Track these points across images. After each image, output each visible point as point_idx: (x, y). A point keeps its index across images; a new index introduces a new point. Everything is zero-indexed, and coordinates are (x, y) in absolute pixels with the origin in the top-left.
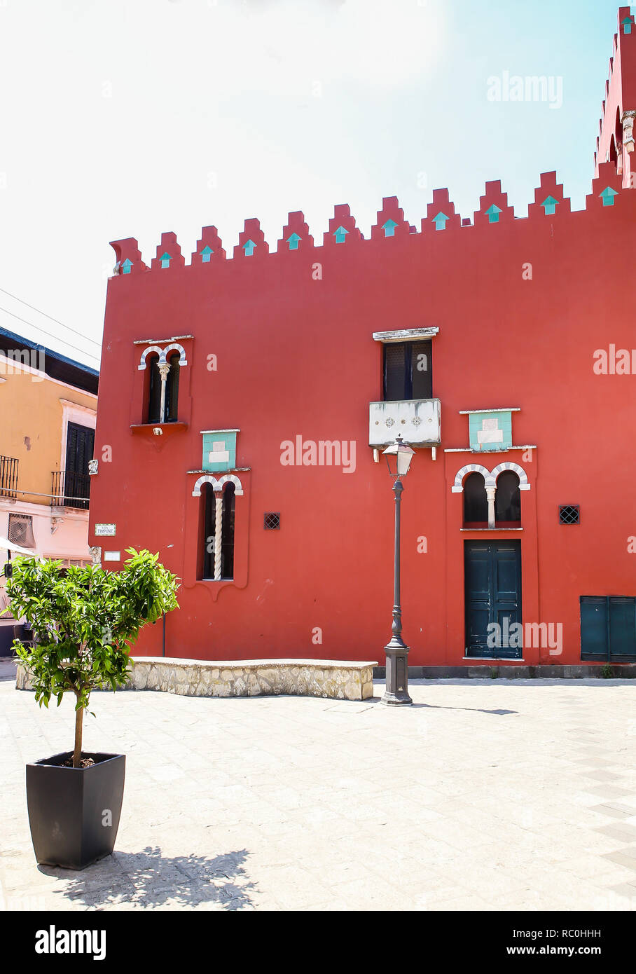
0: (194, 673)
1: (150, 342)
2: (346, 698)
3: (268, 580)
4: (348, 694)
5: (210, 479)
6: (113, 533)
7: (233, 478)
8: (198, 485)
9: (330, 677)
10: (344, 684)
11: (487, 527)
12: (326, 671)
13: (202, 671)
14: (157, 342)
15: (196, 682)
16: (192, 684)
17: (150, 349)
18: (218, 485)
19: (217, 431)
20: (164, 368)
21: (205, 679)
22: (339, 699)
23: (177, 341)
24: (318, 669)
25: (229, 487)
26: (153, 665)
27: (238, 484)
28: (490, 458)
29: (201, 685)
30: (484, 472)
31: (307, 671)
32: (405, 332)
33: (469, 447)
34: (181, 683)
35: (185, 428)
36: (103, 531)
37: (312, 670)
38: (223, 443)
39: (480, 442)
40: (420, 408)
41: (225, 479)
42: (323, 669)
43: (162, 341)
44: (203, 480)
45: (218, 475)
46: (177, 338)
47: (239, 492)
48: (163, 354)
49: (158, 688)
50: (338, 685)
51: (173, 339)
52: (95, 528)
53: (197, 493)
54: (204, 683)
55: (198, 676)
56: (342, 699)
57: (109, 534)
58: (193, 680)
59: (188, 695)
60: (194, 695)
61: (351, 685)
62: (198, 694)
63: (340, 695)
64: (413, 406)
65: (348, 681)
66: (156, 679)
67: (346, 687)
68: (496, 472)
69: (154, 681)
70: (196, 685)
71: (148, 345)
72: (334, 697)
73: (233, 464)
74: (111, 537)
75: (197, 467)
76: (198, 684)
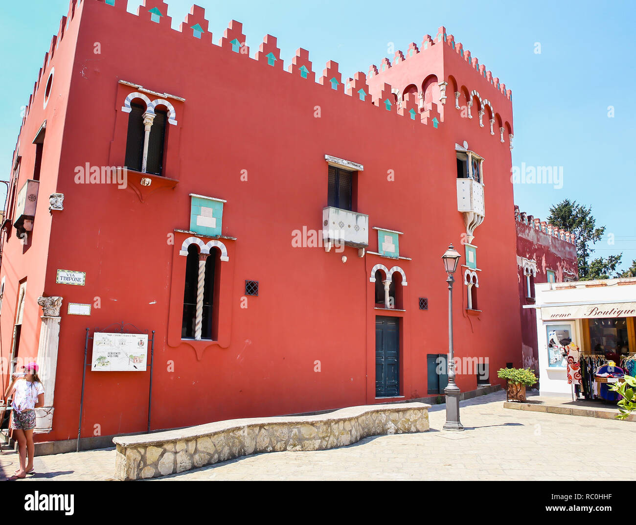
0: (325, 427)
1: (141, 88)
2: (418, 431)
3: (247, 341)
4: (419, 427)
5: (198, 241)
6: (82, 283)
7: (220, 244)
8: (186, 245)
9: (403, 417)
10: (416, 421)
11: (384, 307)
12: (400, 412)
13: (332, 424)
14: (148, 91)
15: (327, 436)
16: (324, 438)
17: (136, 95)
18: (205, 248)
19: (207, 198)
20: (149, 118)
21: (335, 431)
22: (412, 432)
23: (168, 99)
24: (393, 412)
25: (215, 251)
26: (262, 426)
27: (224, 250)
28: (389, 261)
29: (332, 438)
30: (386, 271)
31: (383, 415)
32: (345, 162)
33: (378, 252)
34: (308, 439)
35: (172, 186)
36: (68, 279)
37: (387, 413)
38: (211, 210)
39: (383, 250)
40: (359, 219)
41: (212, 243)
42: (398, 411)
43: (154, 93)
44: (191, 240)
45: (206, 239)
46: (171, 96)
47: (224, 258)
48: (151, 106)
49: (270, 448)
50: (411, 422)
51: (166, 95)
52: (56, 274)
53: (184, 253)
54: (335, 436)
55: (329, 430)
56: (415, 432)
57: (76, 283)
58: (324, 435)
59: (320, 449)
60: (326, 449)
61: (422, 420)
62: (329, 446)
63: (413, 429)
64: (354, 216)
65: (419, 419)
66: (267, 440)
67: (417, 423)
68: (392, 272)
69: (264, 442)
70: (327, 439)
71: (136, 90)
72: (408, 431)
73: (218, 231)
74: (79, 286)
75: (184, 228)
76: (329, 437)
